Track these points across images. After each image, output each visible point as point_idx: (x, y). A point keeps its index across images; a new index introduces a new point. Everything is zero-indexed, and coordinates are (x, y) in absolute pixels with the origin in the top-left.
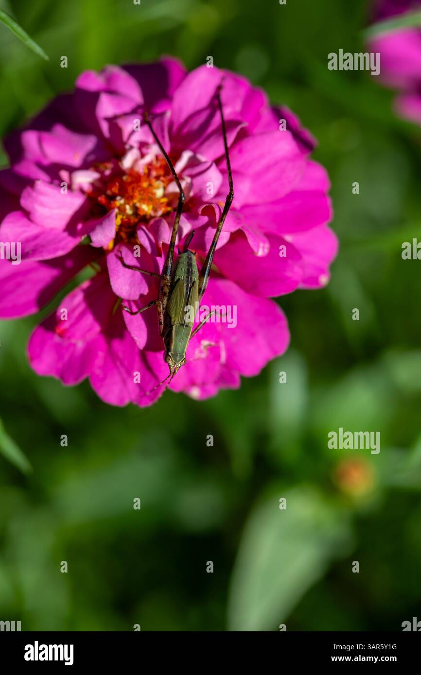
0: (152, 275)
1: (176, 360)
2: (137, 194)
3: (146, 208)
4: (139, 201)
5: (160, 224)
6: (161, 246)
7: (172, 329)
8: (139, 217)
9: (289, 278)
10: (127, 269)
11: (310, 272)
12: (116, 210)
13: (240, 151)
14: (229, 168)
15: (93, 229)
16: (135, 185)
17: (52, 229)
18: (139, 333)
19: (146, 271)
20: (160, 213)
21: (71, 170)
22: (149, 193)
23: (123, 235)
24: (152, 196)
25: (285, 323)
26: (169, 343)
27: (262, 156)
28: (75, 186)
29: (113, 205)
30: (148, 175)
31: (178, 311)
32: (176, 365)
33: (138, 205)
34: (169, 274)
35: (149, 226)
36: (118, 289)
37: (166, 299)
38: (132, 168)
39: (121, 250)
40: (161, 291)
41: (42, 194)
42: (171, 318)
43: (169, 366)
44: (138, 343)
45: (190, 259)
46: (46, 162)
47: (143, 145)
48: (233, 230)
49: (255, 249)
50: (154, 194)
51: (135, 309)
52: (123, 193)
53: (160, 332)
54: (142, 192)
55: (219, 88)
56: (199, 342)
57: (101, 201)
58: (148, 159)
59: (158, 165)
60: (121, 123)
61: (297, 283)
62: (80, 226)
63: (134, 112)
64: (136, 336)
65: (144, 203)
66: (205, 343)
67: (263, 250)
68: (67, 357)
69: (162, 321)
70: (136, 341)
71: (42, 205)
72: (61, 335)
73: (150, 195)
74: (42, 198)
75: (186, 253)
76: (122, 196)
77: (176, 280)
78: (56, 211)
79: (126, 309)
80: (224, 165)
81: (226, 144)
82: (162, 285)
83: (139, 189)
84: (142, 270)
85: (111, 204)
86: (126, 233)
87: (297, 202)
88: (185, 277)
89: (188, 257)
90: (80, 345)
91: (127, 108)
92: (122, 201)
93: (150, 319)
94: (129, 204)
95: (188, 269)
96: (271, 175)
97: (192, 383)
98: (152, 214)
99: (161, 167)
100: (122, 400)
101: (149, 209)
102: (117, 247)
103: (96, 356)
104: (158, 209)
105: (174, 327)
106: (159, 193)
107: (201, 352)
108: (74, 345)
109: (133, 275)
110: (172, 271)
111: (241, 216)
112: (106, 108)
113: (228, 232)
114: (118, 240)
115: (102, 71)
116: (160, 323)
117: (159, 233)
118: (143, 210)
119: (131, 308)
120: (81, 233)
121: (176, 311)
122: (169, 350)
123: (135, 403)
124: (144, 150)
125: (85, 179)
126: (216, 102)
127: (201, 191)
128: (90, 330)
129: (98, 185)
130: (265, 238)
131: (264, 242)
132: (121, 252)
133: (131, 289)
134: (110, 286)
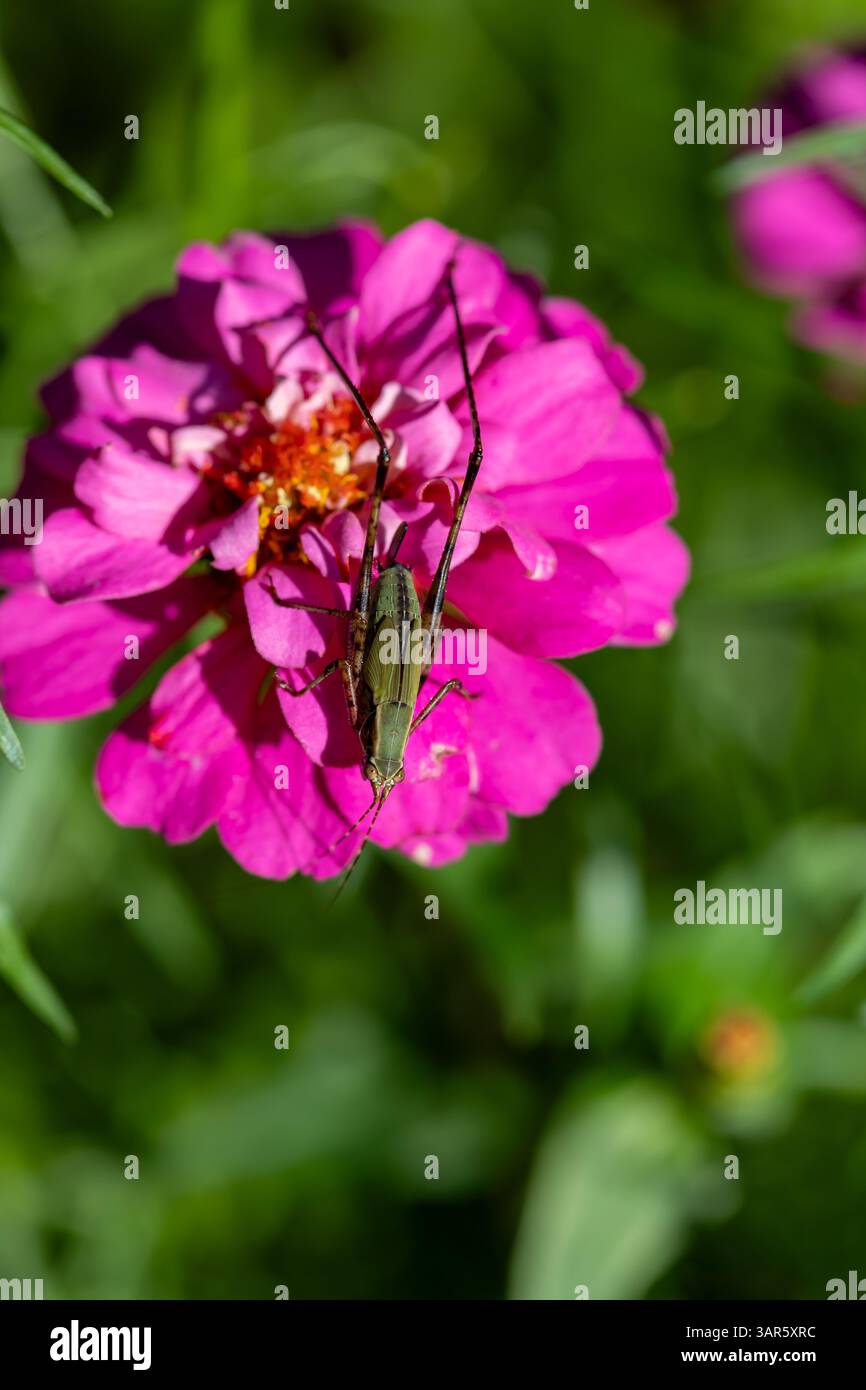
0: (330, 613)
1: (384, 772)
2: (298, 466)
3: (316, 495)
4: (303, 482)
5: (345, 521)
6: (347, 562)
7: (375, 714)
8: (303, 511)
9: (594, 622)
10: (283, 609)
11: (636, 615)
12: (259, 500)
13: (495, 383)
14: (475, 415)
15: (216, 535)
16: (293, 450)
17: (137, 541)
18: (311, 732)
19: (319, 608)
20: (343, 503)
21: (170, 428)
22: (321, 463)
23: (274, 546)
24: (327, 470)
25: (591, 711)
26: (370, 742)
27: (536, 390)
28: (179, 459)
29: (252, 491)
30: (320, 431)
31: (385, 677)
32: (384, 781)
33: (301, 487)
34: (365, 608)
35: (323, 527)
36: (266, 647)
37: (360, 656)
38: (288, 420)
39: (271, 573)
40: (350, 642)
41: (116, 471)
42: (371, 692)
43: (373, 784)
44: (308, 751)
45: (402, 579)
46: (121, 417)
47: (307, 377)
48: (486, 527)
49: (527, 563)
50: (332, 466)
51: (300, 685)
52: (271, 466)
53: (352, 722)
54: (307, 464)
55: (450, 265)
56: (427, 745)
57: (229, 484)
58: (320, 399)
59: (337, 412)
60: (263, 334)
61: (610, 631)
62: (190, 535)
63: (288, 313)
64: (304, 737)
65: (312, 484)
66: (438, 748)
67: (545, 568)
68: (172, 789)
69: (354, 699)
70: (304, 746)
71: (117, 493)
72: (161, 746)
73: (323, 467)
74: (116, 480)
75: (393, 569)
76: (270, 472)
77: (378, 620)
78: (143, 506)
79: (283, 686)
80: (465, 410)
81: (466, 369)
82: (351, 630)
83: (302, 457)
84: (312, 607)
85: (248, 487)
86: (280, 543)
87: (608, 482)
88: (395, 612)
89: (398, 575)
90: (198, 764)
91: (275, 307)
92: (270, 482)
93: (331, 699)
94: (283, 486)
95: (400, 598)
96: (556, 426)
97: (417, 832)
98: (329, 505)
99: (343, 415)
100: (281, 868)
101: (322, 496)
102: (263, 571)
103: (229, 785)
104: (340, 495)
105: (378, 708)
106: (341, 464)
107: (431, 765)
108: (186, 764)
109: (295, 620)
110: (371, 603)
111: (499, 503)
112: (234, 308)
113: (476, 531)
114: (264, 557)
115: (225, 242)
116: (351, 704)
117: (343, 537)
118: (313, 498)
119: (291, 683)
120: (194, 545)
121: (381, 676)
122: (371, 753)
123: (307, 872)
124: (310, 386)
125: (197, 444)
126: (445, 293)
127: (421, 458)
128: (215, 734)
129: (223, 454)
130: (546, 546)
131: (546, 554)
132: (271, 578)
133: (292, 647)
134: (251, 642)
